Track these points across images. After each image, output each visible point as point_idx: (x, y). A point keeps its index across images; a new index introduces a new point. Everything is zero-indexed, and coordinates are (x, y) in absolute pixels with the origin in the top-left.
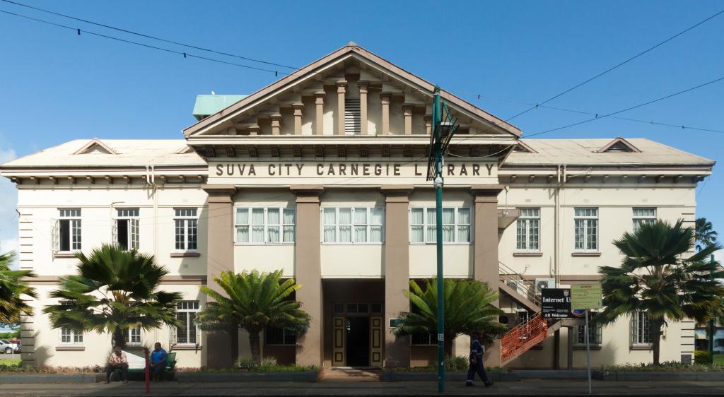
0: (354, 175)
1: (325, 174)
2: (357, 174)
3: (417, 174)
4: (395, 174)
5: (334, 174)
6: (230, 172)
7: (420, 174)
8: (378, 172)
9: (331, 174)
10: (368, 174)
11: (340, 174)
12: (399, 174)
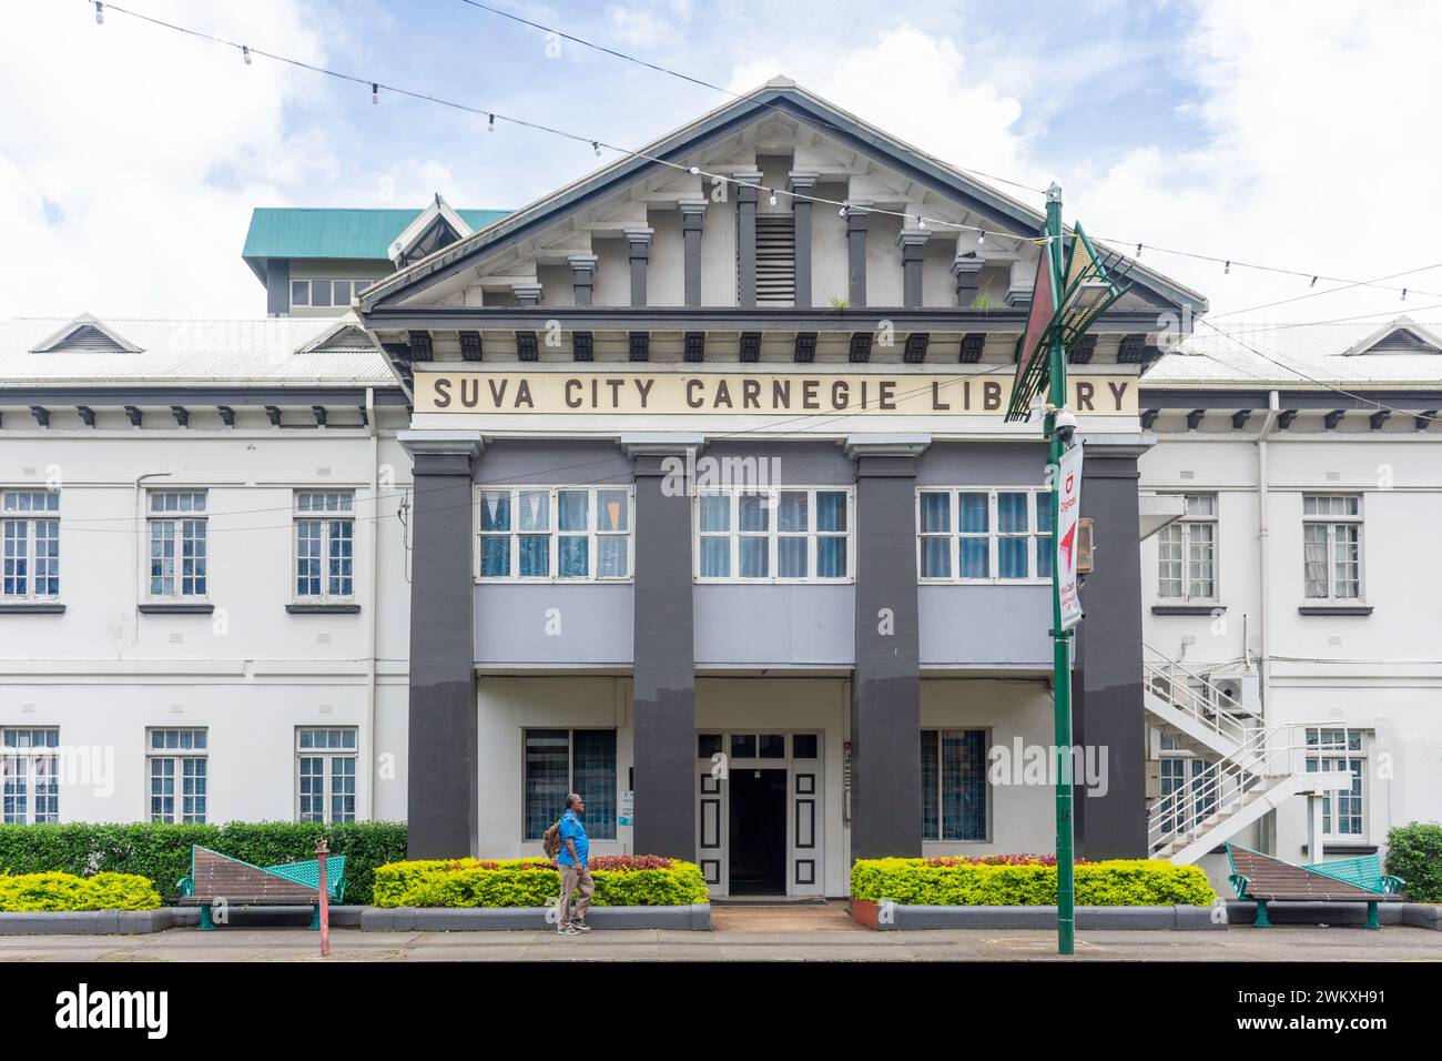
0: (781, 409)
1: (708, 406)
2: (787, 406)
3: (937, 406)
4: (883, 406)
5: (730, 406)
6: (470, 398)
7: (946, 407)
8: (840, 401)
9: (723, 405)
10: (816, 406)
11: (746, 406)
12: (892, 406)
